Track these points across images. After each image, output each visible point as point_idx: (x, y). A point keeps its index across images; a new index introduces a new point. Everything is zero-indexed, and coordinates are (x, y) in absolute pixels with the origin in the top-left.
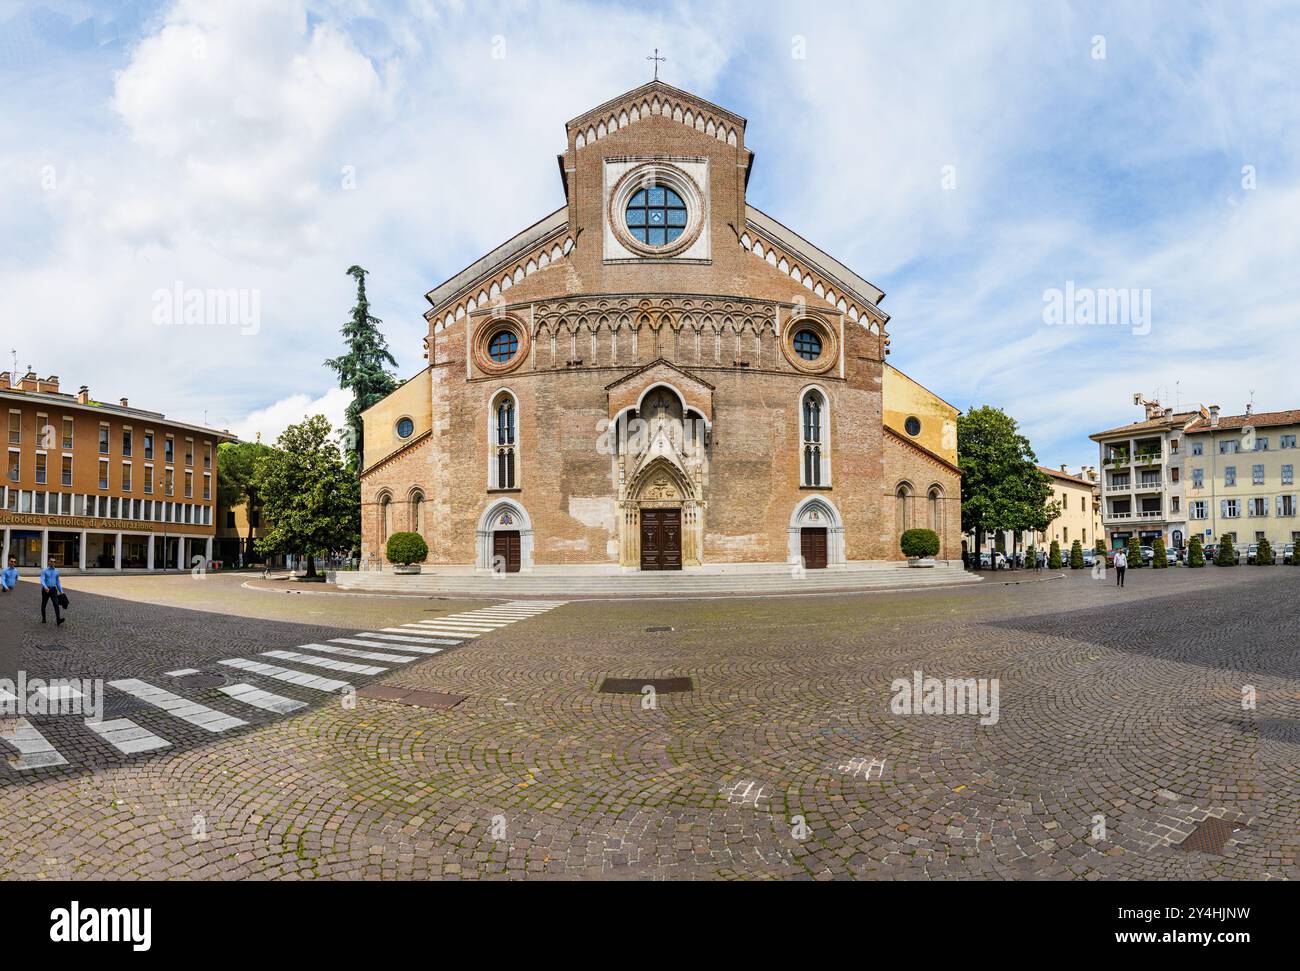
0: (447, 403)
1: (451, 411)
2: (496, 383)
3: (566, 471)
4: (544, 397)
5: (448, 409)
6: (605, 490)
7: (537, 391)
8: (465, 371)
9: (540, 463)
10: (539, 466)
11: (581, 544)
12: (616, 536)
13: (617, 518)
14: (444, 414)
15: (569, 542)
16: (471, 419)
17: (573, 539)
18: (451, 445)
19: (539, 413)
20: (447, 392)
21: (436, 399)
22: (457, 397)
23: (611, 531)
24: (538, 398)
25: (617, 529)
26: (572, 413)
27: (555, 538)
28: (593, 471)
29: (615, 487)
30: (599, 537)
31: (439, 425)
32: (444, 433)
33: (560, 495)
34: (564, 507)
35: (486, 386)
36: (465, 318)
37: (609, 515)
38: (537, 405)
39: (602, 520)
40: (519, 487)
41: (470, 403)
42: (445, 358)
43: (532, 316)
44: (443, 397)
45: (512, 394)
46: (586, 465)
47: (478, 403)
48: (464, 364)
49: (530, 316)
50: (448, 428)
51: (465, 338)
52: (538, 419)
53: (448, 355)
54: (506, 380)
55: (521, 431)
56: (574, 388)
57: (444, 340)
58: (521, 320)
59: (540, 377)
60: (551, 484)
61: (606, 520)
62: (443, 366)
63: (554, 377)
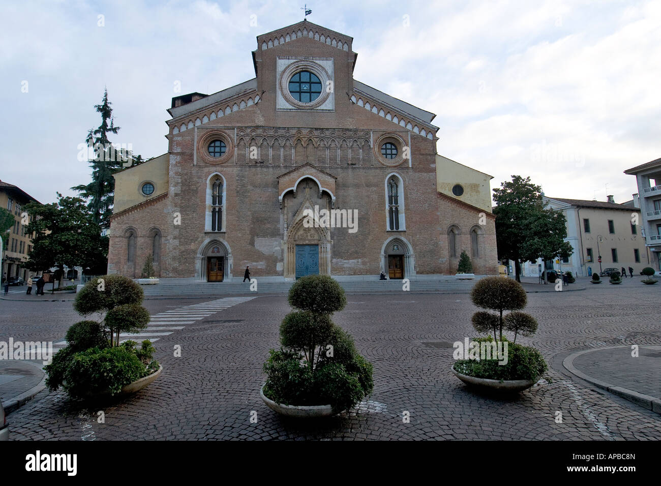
0: (180, 177)
1: (182, 182)
2: (212, 169)
3: (253, 222)
4: (241, 180)
5: (180, 181)
6: (276, 233)
7: (238, 176)
8: (193, 160)
10: (237, 219)
11: (262, 265)
12: (282, 260)
14: (178, 183)
15: (255, 263)
16: (195, 188)
17: (257, 261)
18: (182, 203)
19: (238, 189)
20: (180, 170)
21: (171, 173)
22: (186, 174)
23: (280, 257)
24: (237, 180)
25: (282, 256)
26: (258, 190)
27: (246, 261)
28: (269, 223)
29: (281, 232)
30: (273, 261)
31: (172, 190)
32: (176, 195)
33: (250, 237)
34: (252, 244)
35: (206, 170)
36: (193, 129)
37: (278, 248)
38: (237, 184)
39: (274, 251)
40: (225, 231)
41: (195, 179)
42: (179, 150)
43: (236, 134)
44: (176, 173)
45: (222, 176)
46: (265, 220)
47: (200, 180)
48: (192, 155)
49: (234, 135)
50: (180, 192)
51: (193, 140)
52: (238, 192)
53: (182, 149)
54: (219, 168)
55: (227, 198)
56: (259, 176)
57: (179, 139)
58: (228, 135)
59: (239, 169)
60: (244, 230)
61: (276, 250)
62: (177, 154)
63: (248, 169)
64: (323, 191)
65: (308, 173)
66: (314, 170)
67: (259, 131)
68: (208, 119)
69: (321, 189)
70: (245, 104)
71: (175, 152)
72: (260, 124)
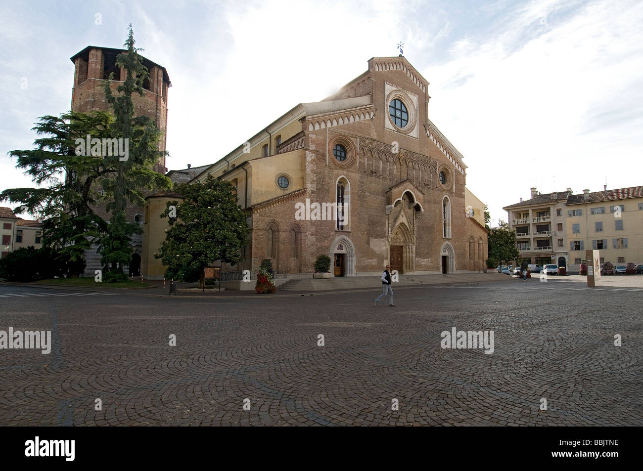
0: (315, 175)
1: (317, 181)
2: (340, 172)
3: (369, 225)
4: (361, 186)
5: (315, 179)
6: (382, 236)
7: (359, 181)
8: (325, 160)
9: (359, 220)
10: (358, 221)
11: (374, 262)
12: (387, 258)
13: (387, 249)
14: (313, 181)
15: (370, 260)
16: (327, 188)
17: (372, 259)
20: (315, 168)
21: (308, 170)
22: (320, 173)
23: (385, 256)
24: (359, 185)
25: (387, 255)
26: (372, 197)
27: (364, 258)
28: (379, 226)
29: (387, 235)
30: (381, 258)
31: (310, 187)
32: (313, 192)
33: (367, 237)
34: (368, 243)
35: (335, 172)
36: (325, 129)
37: (384, 248)
38: (358, 189)
39: (382, 250)
40: (350, 231)
41: (327, 179)
42: (314, 148)
43: (358, 144)
44: (312, 171)
45: (347, 180)
46: (377, 223)
47: (331, 181)
48: (324, 156)
49: (357, 143)
50: (315, 190)
51: (325, 141)
52: (359, 196)
53: (316, 147)
54: (345, 172)
55: (351, 201)
56: (373, 184)
57: (314, 136)
58: (353, 143)
59: (360, 175)
60: (363, 231)
61: (384, 250)
62: (313, 151)
63: (366, 177)
64: (417, 204)
65: (409, 188)
66: (412, 186)
67: (375, 144)
68: (336, 123)
69: (416, 202)
70: (363, 117)
71: (311, 149)
72: (375, 138)
